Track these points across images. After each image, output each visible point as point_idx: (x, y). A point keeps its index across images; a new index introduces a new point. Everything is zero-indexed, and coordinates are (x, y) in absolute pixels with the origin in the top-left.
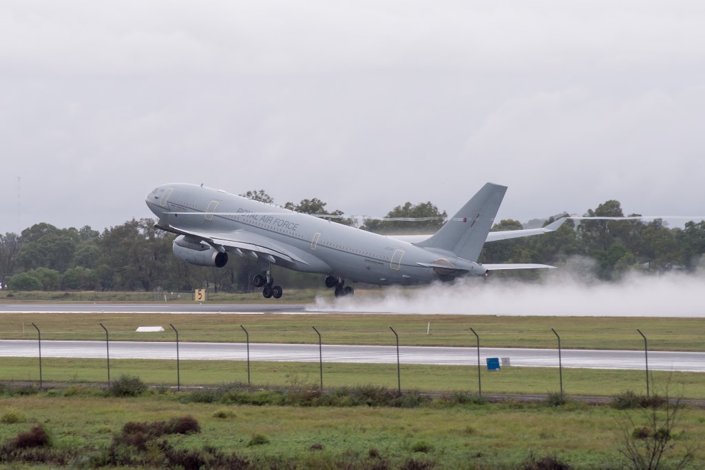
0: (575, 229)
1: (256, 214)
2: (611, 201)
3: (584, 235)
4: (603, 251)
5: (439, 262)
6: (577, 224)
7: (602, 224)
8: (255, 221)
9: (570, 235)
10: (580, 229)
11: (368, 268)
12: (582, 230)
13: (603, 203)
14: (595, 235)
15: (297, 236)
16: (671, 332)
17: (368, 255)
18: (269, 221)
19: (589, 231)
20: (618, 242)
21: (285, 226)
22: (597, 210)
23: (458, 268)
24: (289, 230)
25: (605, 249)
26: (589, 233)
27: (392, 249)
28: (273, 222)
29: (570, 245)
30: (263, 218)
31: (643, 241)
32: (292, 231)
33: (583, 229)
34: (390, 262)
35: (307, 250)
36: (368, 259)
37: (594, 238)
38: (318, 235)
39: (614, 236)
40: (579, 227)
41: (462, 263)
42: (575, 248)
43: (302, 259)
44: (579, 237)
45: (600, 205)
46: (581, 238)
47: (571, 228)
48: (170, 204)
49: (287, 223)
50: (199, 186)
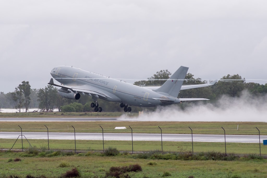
1: (92, 78)
8: (92, 81)
11: (135, 100)
15: (108, 87)
18: (97, 81)
23: (170, 100)
27: (144, 92)
28: (99, 81)
30: (95, 80)
32: (106, 85)
34: (143, 98)
35: (112, 93)
36: (135, 96)
41: (172, 98)
43: (110, 96)
48: (59, 74)
49: (104, 82)
50: (71, 67)
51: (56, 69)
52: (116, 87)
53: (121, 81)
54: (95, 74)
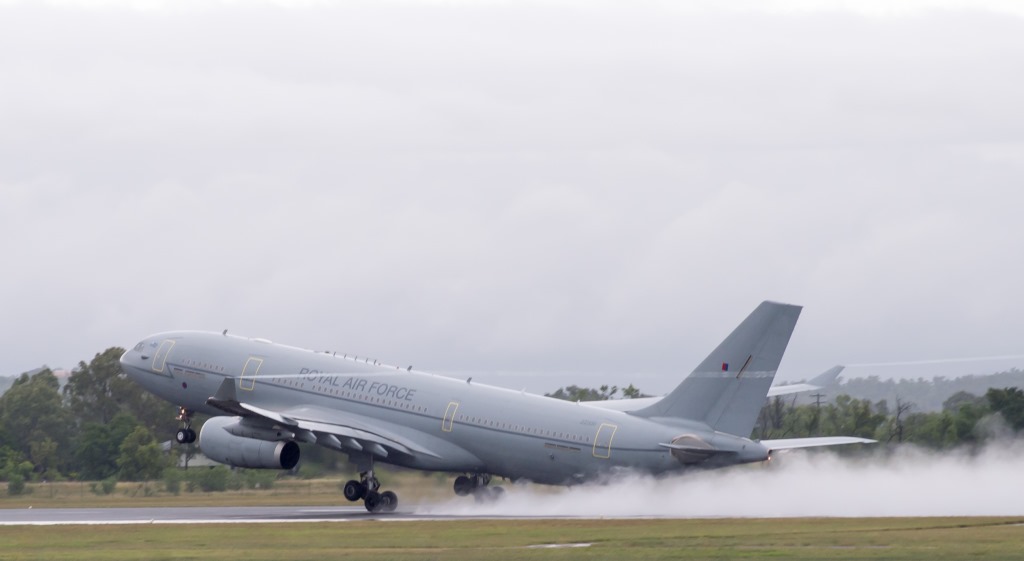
0: (60, 391)
1: (334, 375)
2: (113, 349)
3: (74, 401)
4: (101, 424)
5: (682, 440)
6: (63, 383)
7: (100, 384)
8: (335, 389)
9: (53, 400)
10: (68, 392)
11: (552, 458)
12: (71, 393)
13: (102, 352)
14: (90, 401)
15: (416, 410)
16: (203, 545)
17: (551, 436)
18: (360, 388)
19: (79, 394)
20: (125, 410)
21: (391, 394)
22: (93, 362)
23: (717, 449)
24: (399, 402)
25: (106, 422)
26: (81, 398)
27: (593, 424)
28: (367, 387)
29: (53, 416)
30: (349, 383)
31: (162, 409)
32: (406, 403)
33: (72, 391)
34: (592, 446)
35: (436, 432)
36: (551, 443)
37: (89, 405)
38: (455, 406)
39: (119, 400)
40: (66, 388)
41: (724, 440)
42: (60, 420)
43: (428, 448)
44: (66, 403)
45: (98, 354)
46: (69, 404)
47: (53, 390)
48: (172, 368)
49: (394, 391)
50: (221, 333)
51: (155, 345)
52: (453, 407)
53: (469, 380)
54: (339, 357)
